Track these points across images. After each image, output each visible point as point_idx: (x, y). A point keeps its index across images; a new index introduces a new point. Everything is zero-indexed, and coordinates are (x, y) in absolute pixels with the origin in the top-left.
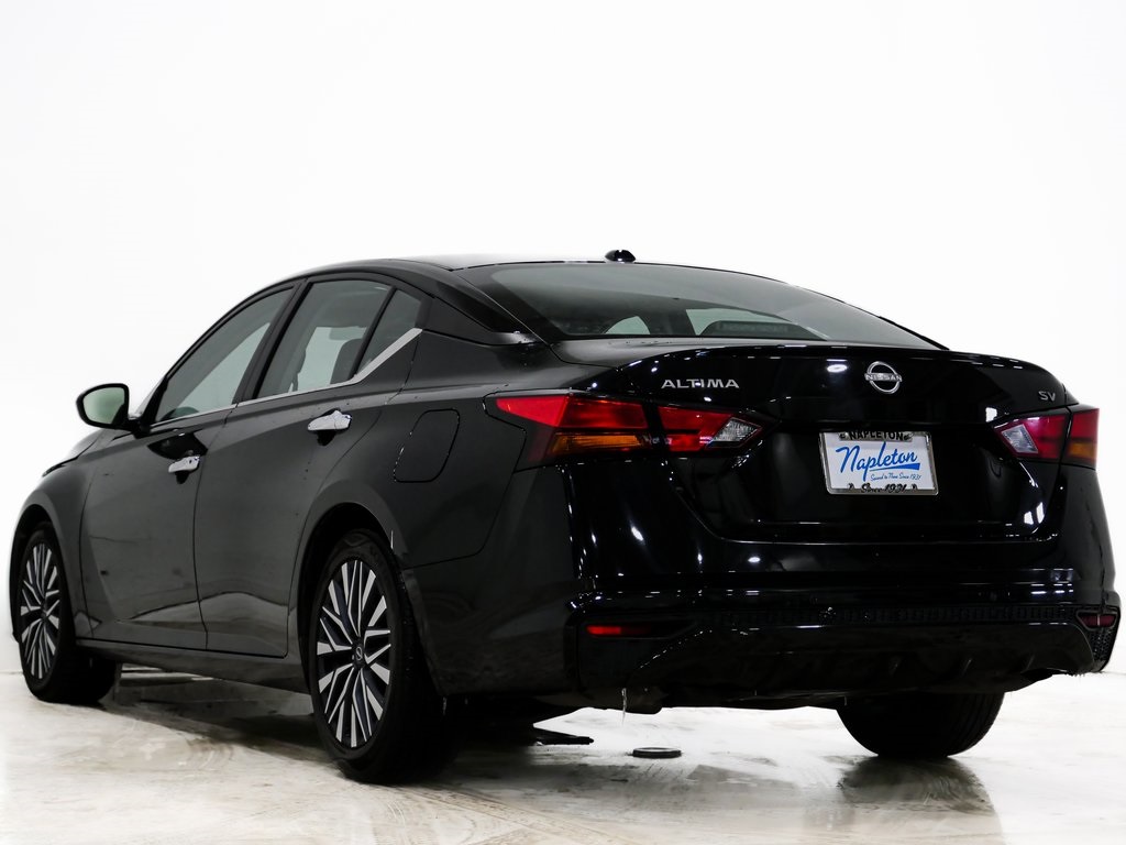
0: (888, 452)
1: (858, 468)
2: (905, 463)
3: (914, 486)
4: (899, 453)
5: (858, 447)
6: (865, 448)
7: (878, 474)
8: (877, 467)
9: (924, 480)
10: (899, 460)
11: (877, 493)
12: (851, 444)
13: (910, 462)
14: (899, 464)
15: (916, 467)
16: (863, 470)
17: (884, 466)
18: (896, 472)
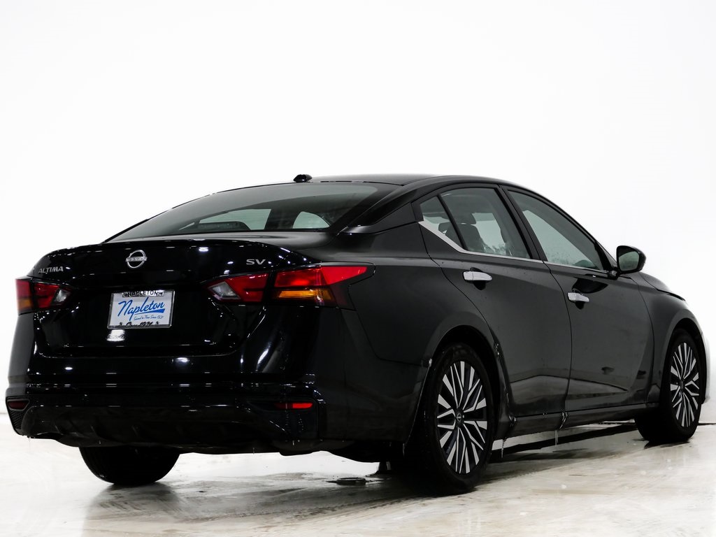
0: (148, 303)
1: (129, 313)
2: (156, 309)
3: (157, 323)
4: (154, 303)
5: (131, 301)
6: (136, 301)
7: (139, 316)
8: (139, 312)
9: (164, 319)
10: (154, 308)
11: (135, 328)
12: (127, 299)
13: (159, 308)
14: (152, 310)
15: (162, 311)
16: (131, 314)
17: (143, 312)
18: (149, 315)
